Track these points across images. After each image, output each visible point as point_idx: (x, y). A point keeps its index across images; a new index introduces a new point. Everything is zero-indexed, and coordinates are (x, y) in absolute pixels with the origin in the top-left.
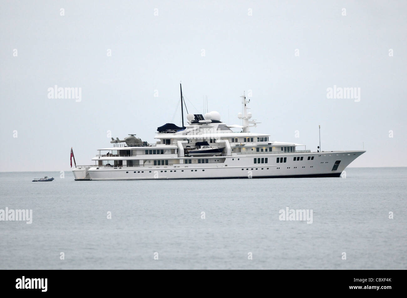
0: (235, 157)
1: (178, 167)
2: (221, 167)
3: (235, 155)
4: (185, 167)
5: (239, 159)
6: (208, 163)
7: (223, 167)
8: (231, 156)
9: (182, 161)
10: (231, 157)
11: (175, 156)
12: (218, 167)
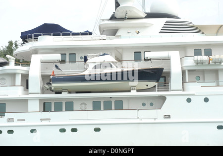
0: (194, 95)
1: (18, 120)
2: (153, 121)
3: (194, 88)
4: (41, 120)
5: (206, 100)
6: (122, 109)
7: (157, 121)
8: (183, 90)
9: (34, 106)
10: (184, 93)
11: (17, 92)
12: (143, 121)
